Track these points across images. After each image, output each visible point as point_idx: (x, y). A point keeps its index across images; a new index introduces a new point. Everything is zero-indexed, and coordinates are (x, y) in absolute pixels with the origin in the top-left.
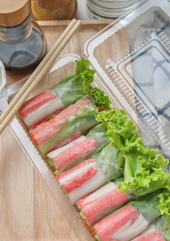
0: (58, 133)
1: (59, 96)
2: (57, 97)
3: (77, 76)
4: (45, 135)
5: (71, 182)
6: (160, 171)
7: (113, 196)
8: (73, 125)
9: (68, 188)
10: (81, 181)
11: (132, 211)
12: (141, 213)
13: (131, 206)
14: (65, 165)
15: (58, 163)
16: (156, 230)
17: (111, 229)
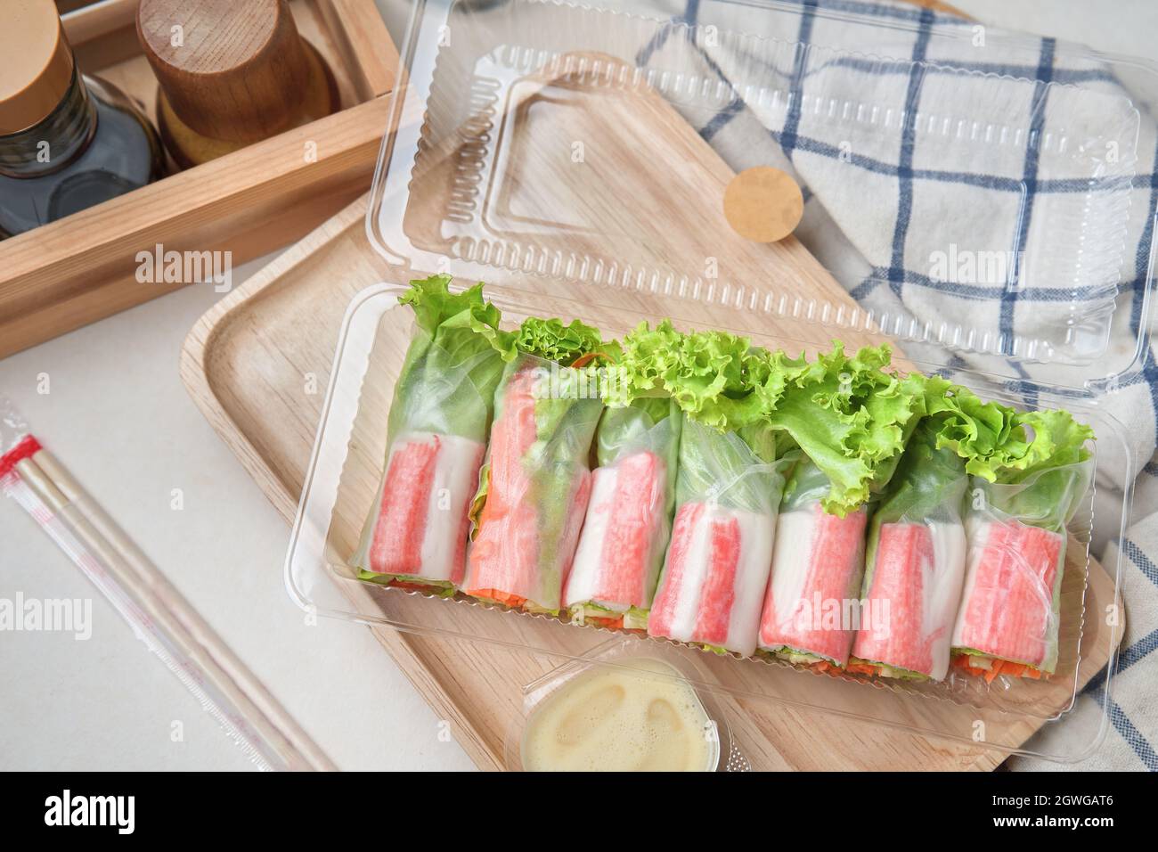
0: (542, 522)
1: (442, 432)
2: (441, 437)
3: (439, 339)
4: (521, 559)
5: (705, 610)
6: (898, 386)
7: (831, 544)
8: (555, 466)
9: (713, 630)
10: (724, 583)
11: (906, 534)
12: (926, 520)
13: (888, 526)
14: (639, 582)
15: (621, 594)
16: (993, 525)
17: (906, 623)
